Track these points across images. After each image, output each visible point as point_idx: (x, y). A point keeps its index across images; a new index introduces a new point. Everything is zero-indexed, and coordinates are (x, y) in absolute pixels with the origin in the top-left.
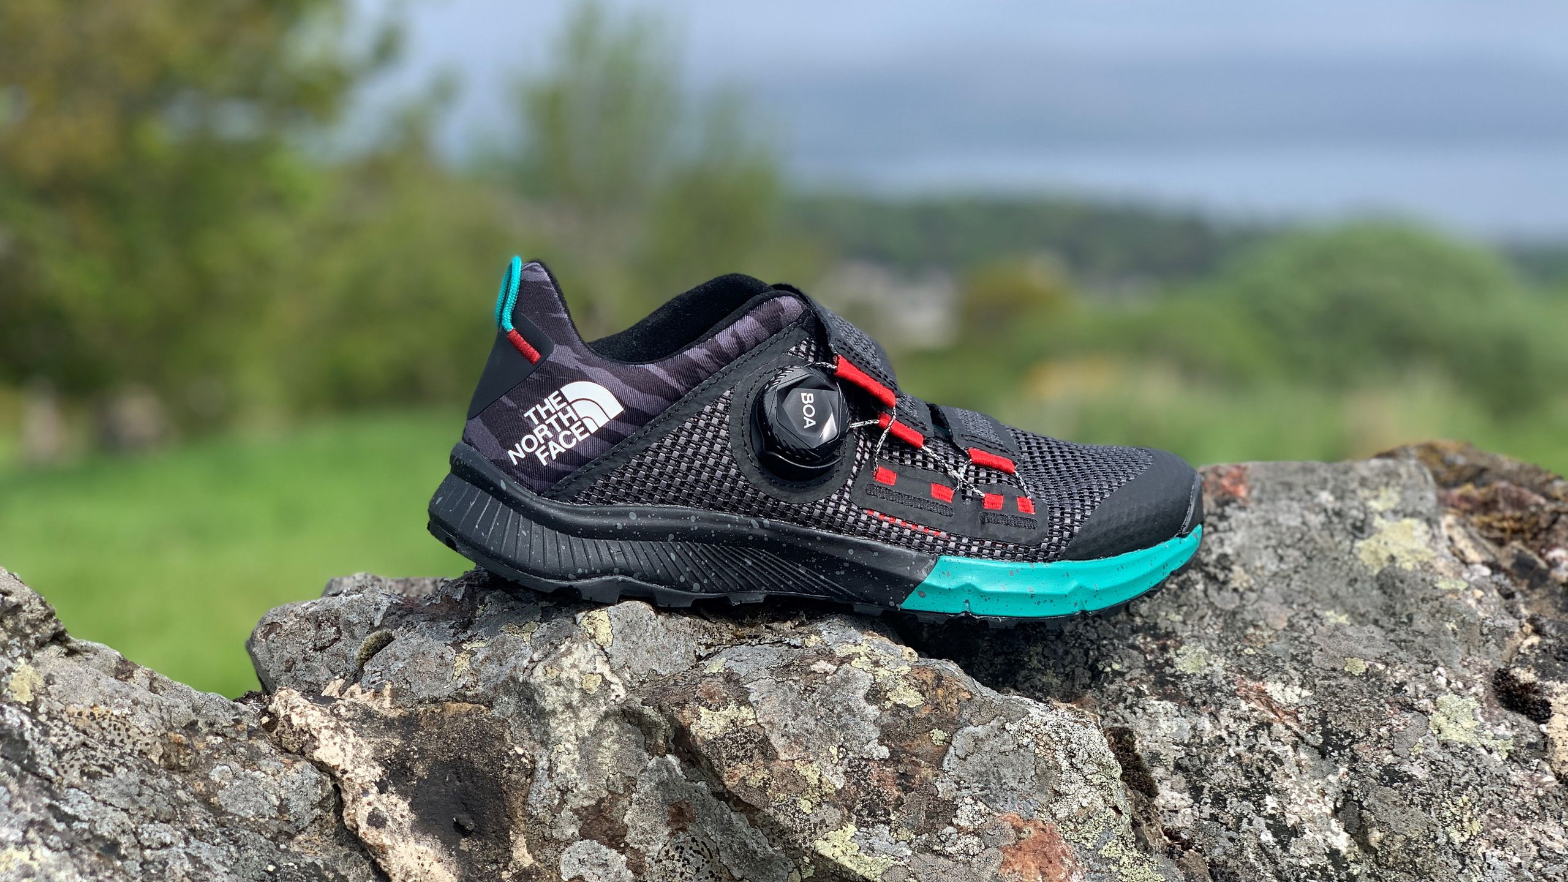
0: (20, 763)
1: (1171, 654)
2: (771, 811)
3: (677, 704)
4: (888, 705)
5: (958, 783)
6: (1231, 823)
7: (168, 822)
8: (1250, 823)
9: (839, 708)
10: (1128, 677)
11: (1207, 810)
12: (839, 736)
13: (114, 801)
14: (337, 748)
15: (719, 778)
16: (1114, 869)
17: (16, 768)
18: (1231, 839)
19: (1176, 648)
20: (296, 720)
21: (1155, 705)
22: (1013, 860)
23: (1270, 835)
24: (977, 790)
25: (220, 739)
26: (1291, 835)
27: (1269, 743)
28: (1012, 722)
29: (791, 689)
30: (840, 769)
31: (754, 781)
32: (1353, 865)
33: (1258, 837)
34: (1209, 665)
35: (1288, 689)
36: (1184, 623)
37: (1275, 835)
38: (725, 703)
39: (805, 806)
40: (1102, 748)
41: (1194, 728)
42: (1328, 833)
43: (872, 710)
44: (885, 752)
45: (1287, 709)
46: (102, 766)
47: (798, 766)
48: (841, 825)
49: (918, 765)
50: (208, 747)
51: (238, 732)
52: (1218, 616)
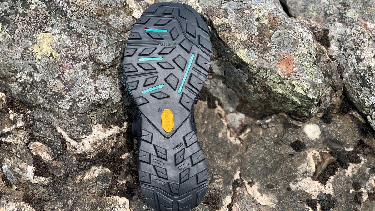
0: (62, 15)
1: (346, 11)
2: (228, 44)
3: (211, 16)
4: (261, 22)
5: (273, 43)
6: (347, 55)
7: (95, 29)
8: (351, 56)
9: (249, 22)
10: (333, 16)
11: (342, 52)
12: (247, 28)
13: (83, 24)
14: (137, 14)
15: (218, 34)
16: (305, 68)
17: (61, 16)
18: (346, 60)
19: (348, 10)
20: (130, 6)
21: (338, 24)
22: (280, 63)
23: (355, 60)
24: (277, 45)
25: (112, 9)
26: (360, 61)
27: (363, 38)
28: (290, 30)
29: (238, 16)
30: (246, 36)
31: (226, 36)
32: (373, 71)
33: (352, 60)
34: (355, 15)
35: (372, 25)
36: (353, 3)
37: (356, 60)
38: (222, 17)
39: (236, 43)
40: (310, 39)
41: (345, 31)
42: (370, 62)
43: (256, 23)
44: (258, 33)
45: (370, 30)
46: (81, 16)
47: (236, 34)
48: (243, 49)
49: (265, 37)
50: (109, 11)
51: (116, 8)
52: (362, 2)
